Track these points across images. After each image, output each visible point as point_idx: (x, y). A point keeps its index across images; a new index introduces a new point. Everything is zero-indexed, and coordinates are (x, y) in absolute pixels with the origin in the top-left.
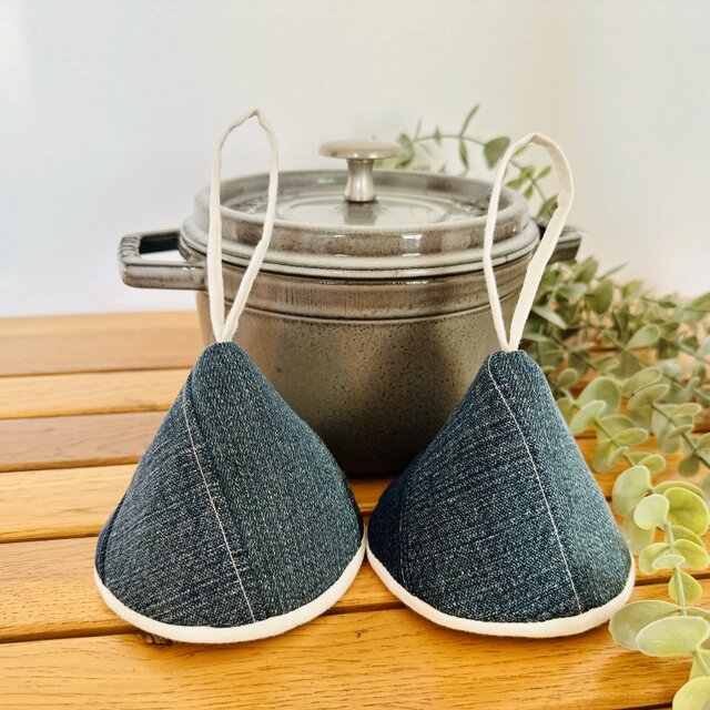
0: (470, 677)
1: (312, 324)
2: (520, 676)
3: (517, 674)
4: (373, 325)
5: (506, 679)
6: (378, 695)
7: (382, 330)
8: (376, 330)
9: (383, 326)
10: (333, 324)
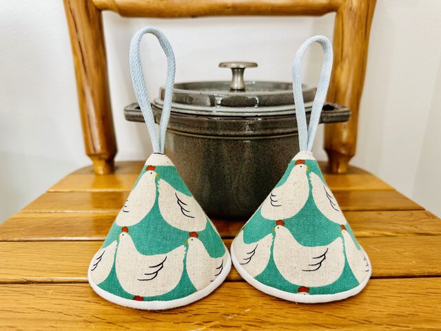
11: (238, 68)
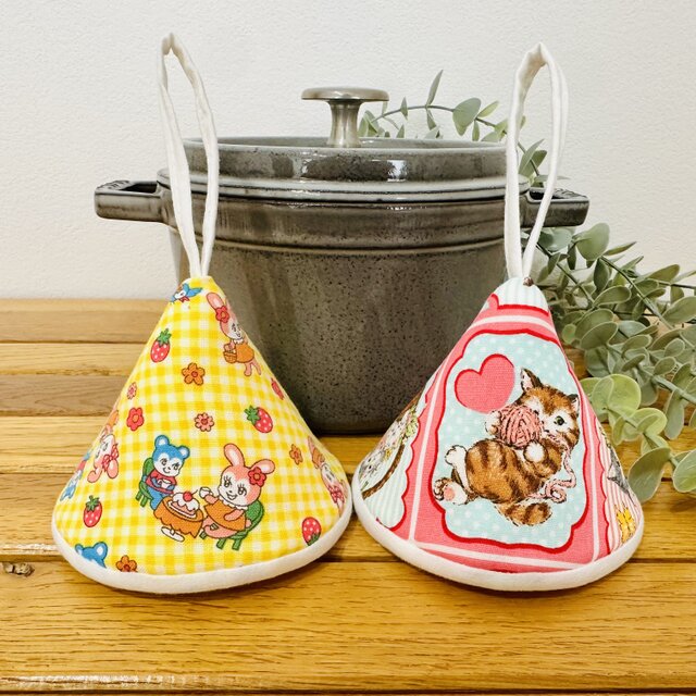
0: (347, 635)
2: (406, 640)
3: (403, 638)
5: (389, 641)
6: (236, 643)
7: (316, 261)
8: (310, 262)
9: (318, 257)
11: (346, 101)
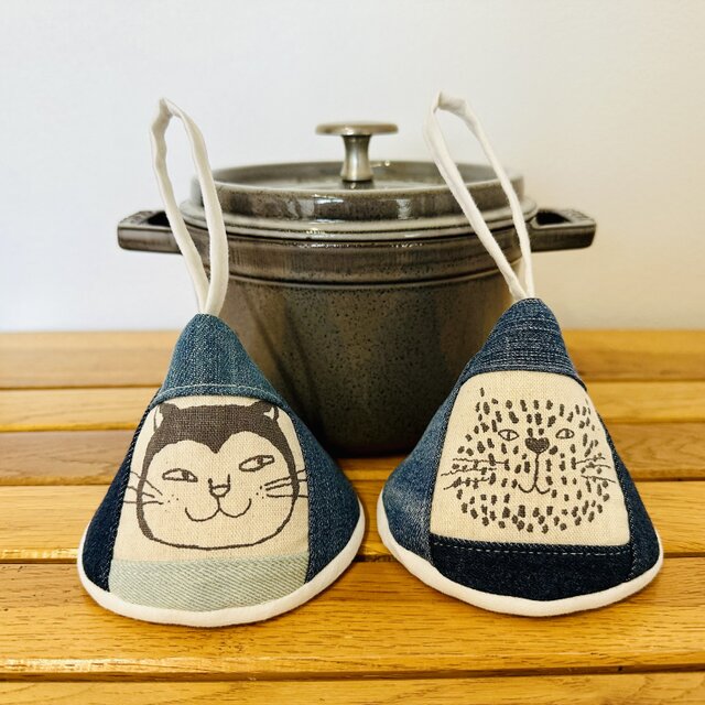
1: (259, 286)
4: (315, 290)
7: (324, 295)
8: (318, 296)
9: (325, 291)
10: (277, 287)
11: (358, 137)
